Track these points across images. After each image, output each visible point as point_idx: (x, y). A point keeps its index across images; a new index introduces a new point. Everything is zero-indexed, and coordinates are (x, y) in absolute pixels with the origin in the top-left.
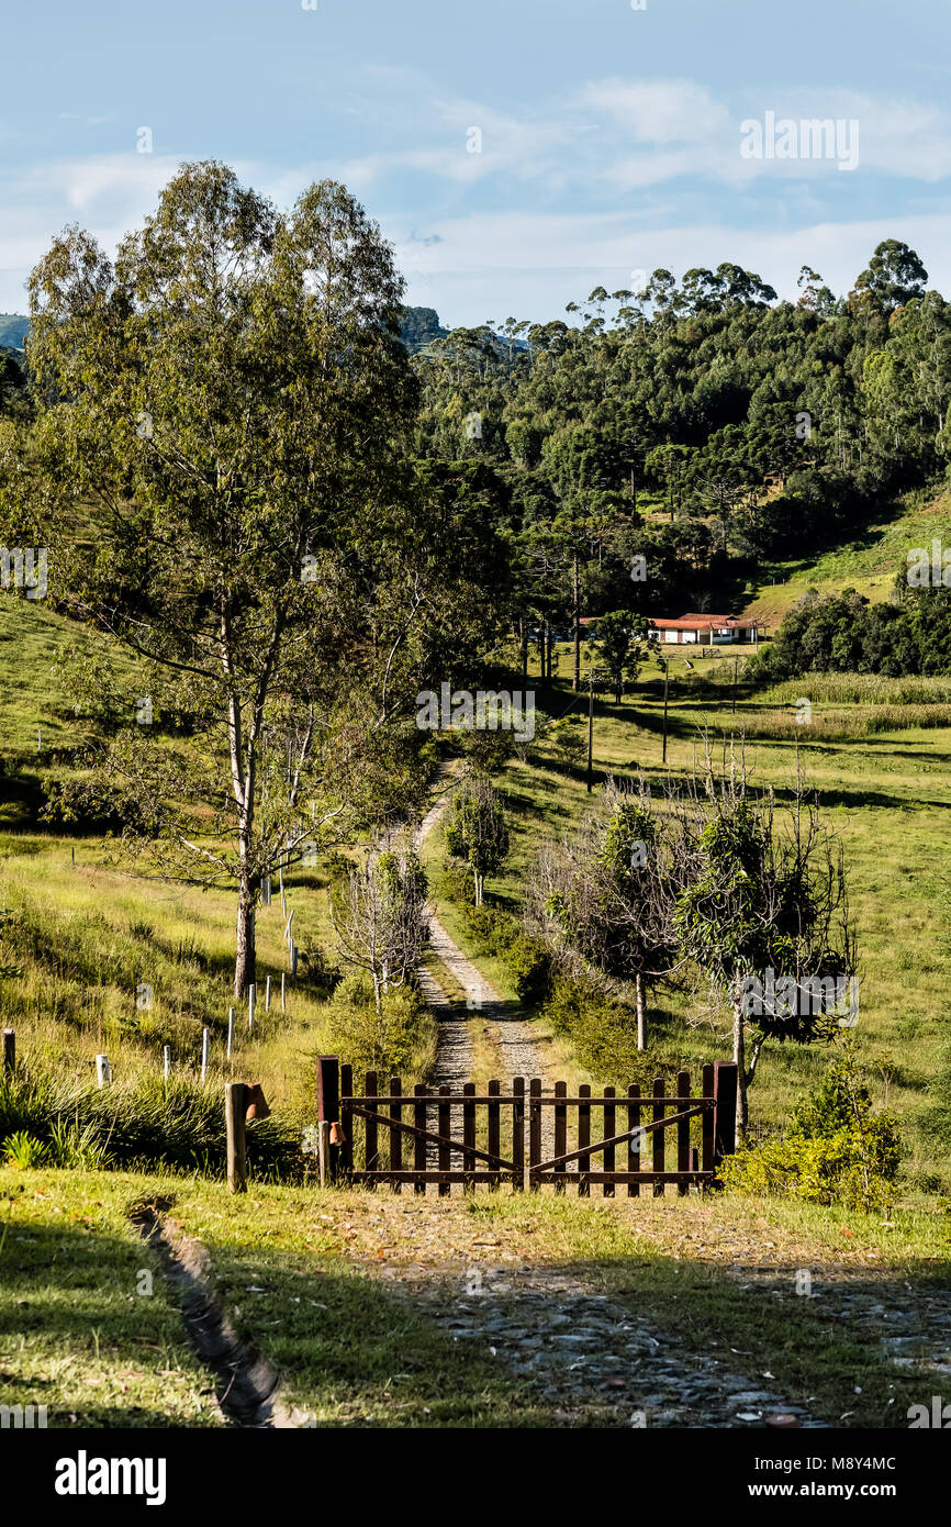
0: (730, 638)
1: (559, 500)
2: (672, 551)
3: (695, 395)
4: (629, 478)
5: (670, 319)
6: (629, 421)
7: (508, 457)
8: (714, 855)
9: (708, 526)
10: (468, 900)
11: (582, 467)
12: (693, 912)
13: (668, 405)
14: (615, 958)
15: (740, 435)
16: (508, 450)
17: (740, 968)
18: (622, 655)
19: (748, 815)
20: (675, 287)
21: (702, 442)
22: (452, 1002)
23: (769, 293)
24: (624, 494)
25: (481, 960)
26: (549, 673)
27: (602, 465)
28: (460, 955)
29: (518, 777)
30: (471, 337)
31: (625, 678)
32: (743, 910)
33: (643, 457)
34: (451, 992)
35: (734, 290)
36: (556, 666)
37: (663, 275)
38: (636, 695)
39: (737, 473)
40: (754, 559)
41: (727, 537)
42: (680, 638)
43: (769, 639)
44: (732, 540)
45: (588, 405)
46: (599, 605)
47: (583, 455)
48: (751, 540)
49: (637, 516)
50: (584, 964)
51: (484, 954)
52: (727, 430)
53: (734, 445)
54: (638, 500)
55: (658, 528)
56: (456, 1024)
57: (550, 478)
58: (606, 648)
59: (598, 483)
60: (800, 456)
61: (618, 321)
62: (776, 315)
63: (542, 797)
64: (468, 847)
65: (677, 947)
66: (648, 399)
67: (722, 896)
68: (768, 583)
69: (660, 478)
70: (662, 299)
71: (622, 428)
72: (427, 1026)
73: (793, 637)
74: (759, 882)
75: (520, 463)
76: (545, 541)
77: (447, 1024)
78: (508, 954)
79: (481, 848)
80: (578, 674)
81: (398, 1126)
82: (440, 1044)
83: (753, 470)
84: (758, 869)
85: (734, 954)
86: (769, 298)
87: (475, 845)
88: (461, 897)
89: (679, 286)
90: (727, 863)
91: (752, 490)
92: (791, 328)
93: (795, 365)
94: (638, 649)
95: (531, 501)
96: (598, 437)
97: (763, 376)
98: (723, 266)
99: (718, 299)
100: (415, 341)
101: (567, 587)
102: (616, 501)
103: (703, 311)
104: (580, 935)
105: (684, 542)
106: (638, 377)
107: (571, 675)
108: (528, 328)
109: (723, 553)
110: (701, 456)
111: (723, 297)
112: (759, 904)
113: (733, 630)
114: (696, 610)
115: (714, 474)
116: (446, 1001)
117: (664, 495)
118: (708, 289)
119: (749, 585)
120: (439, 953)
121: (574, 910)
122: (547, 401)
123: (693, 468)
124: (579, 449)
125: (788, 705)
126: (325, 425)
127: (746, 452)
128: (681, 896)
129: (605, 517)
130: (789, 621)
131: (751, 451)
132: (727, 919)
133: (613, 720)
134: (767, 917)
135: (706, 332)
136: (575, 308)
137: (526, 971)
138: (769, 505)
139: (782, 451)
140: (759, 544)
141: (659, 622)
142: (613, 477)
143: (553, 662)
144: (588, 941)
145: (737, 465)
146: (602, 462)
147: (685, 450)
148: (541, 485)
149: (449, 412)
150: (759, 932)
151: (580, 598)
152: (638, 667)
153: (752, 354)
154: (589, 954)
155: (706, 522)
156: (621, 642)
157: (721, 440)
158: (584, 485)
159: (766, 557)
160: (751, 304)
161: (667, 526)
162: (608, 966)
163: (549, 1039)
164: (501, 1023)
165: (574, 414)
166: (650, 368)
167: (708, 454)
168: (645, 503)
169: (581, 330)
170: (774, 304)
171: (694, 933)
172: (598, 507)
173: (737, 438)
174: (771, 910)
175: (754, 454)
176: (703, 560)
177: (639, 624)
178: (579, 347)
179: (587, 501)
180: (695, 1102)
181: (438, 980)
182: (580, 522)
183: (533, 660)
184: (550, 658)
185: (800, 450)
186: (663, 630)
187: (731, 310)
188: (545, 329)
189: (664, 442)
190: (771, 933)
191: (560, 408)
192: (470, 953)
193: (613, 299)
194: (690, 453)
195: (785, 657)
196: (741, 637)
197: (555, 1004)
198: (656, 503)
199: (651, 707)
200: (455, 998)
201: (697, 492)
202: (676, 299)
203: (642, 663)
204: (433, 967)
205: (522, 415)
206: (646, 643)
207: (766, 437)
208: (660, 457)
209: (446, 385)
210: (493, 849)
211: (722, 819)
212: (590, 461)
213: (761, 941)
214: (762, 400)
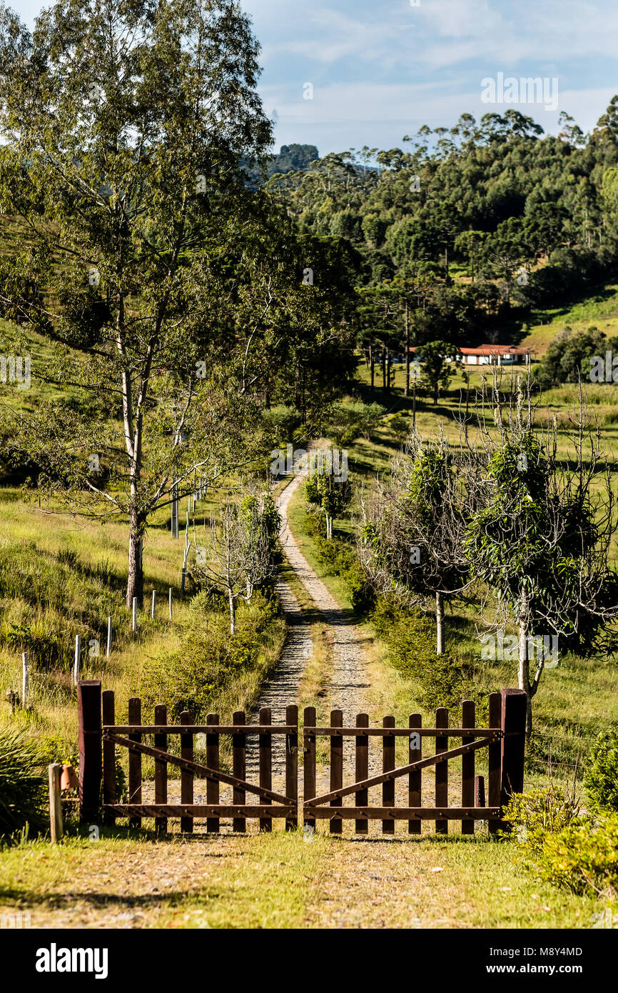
0: (512, 361)
1: (396, 268)
2: (473, 302)
3: (488, 197)
4: (444, 254)
5: (472, 147)
6: (444, 215)
7: (363, 240)
8: (501, 481)
9: (498, 286)
10: (321, 535)
11: (412, 246)
12: (481, 535)
13: (470, 205)
14: (418, 577)
15: (519, 225)
16: (363, 235)
17: (526, 587)
18: (438, 371)
19: (533, 445)
20: (476, 125)
21: (492, 229)
22: (303, 610)
23: (539, 130)
24: (441, 264)
25: (328, 578)
26: (389, 384)
27: (425, 245)
28: (313, 574)
29: (362, 450)
30: (338, 160)
31: (440, 387)
32: (530, 532)
33: (454, 239)
34: (303, 602)
35: (516, 127)
36: (393, 378)
37: (468, 117)
38: (448, 399)
39: (516, 250)
40: (528, 308)
41: (510, 293)
42: (478, 361)
43: (538, 362)
44: (514, 295)
45: (417, 204)
46: (422, 338)
47: (413, 238)
48: (526, 295)
49: (449, 279)
50: (392, 582)
51: (330, 574)
52: (510, 221)
53: (515, 231)
54: (450, 268)
55: (464, 286)
56: (303, 627)
57: (391, 253)
58: (427, 366)
59: (423, 256)
60: (559, 238)
61: (437, 149)
62: (543, 144)
63: (379, 463)
64: (321, 497)
65: (468, 567)
66: (457, 201)
67: (509, 519)
68: (538, 324)
69: (465, 253)
70: (467, 133)
71: (439, 220)
72: (278, 630)
73: (555, 360)
74: (544, 507)
75: (370, 244)
76: (386, 294)
77: (296, 627)
78: (347, 574)
79: (331, 497)
80: (408, 384)
81: (163, 757)
82: (286, 643)
83: (527, 248)
84: (543, 495)
85: (520, 574)
86: (539, 133)
87: (327, 495)
88: (317, 532)
89: (478, 125)
90: (513, 488)
91: (527, 261)
92: (553, 152)
93: (555, 178)
94: (449, 367)
95: (378, 269)
96: (423, 226)
97: (534, 185)
98: (509, 112)
99: (505, 134)
100: (303, 167)
101: (400, 325)
102: (435, 269)
103: (494, 142)
104: (389, 558)
105: (481, 296)
106: (451, 186)
107: (404, 385)
108: (376, 153)
109: (507, 304)
110: (492, 238)
111: (508, 132)
112: (544, 527)
113: (514, 356)
114: (488, 342)
115: (501, 250)
116: (298, 609)
117: (468, 265)
118: (498, 127)
119: (525, 326)
120: (298, 573)
121: (384, 537)
122: (389, 203)
123: (487, 246)
124: (410, 234)
125: (551, 406)
126: (194, 154)
127: (523, 236)
128: (471, 520)
129: (427, 278)
130: (552, 349)
131: (526, 235)
132: (514, 540)
133: (431, 414)
134: (551, 539)
135: (497, 156)
136: (408, 140)
137: (358, 586)
138: (538, 271)
139: (547, 236)
140: (532, 298)
141: (464, 350)
142: (433, 252)
143: (391, 376)
144: (396, 564)
145: (517, 244)
146: (425, 243)
147: (481, 234)
148: (384, 258)
149: (323, 209)
150: (544, 554)
151: (410, 334)
152: (449, 379)
153: (527, 170)
154: (396, 574)
155: (496, 282)
156: (438, 363)
157: (506, 227)
158: (414, 258)
159: (536, 307)
160: (527, 137)
161: (470, 285)
162: (412, 583)
163: (371, 640)
164: (337, 627)
165: (407, 211)
166: (458, 180)
167: (497, 236)
168: (455, 271)
169: (413, 154)
170: (542, 137)
171: (483, 554)
172: (423, 273)
173: (517, 226)
174: (555, 533)
175: (528, 237)
176: (493, 308)
177: (450, 350)
178: (411, 166)
179: (415, 268)
180: (481, 733)
181: (295, 593)
182: (410, 281)
183: (378, 375)
184: (389, 373)
185: (559, 234)
186: (466, 355)
187: (513, 141)
188: (387, 153)
189: (468, 230)
190: (555, 555)
191: (398, 207)
192: (320, 573)
193: (434, 134)
194: (485, 236)
195: (549, 373)
196: (519, 360)
197: (377, 613)
198: (462, 270)
199: (458, 406)
200: (305, 607)
201: (490, 263)
202: (476, 134)
203: (452, 377)
204: (292, 584)
205: (373, 211)
206: (454, 363)
207: (537, 225)
208: (465, 239)
209: (321, 192)
210: (340, 498)
211: (509, 447)
212: (417, 241)
213: (545, 562)
214: (534, 201)
